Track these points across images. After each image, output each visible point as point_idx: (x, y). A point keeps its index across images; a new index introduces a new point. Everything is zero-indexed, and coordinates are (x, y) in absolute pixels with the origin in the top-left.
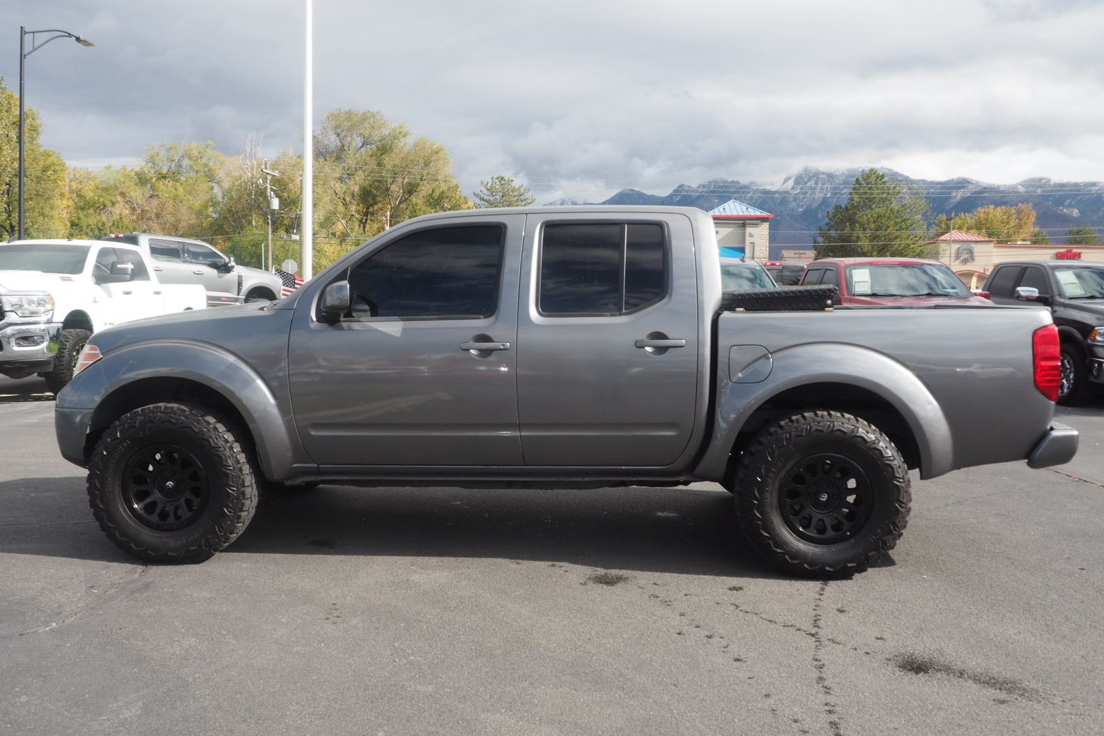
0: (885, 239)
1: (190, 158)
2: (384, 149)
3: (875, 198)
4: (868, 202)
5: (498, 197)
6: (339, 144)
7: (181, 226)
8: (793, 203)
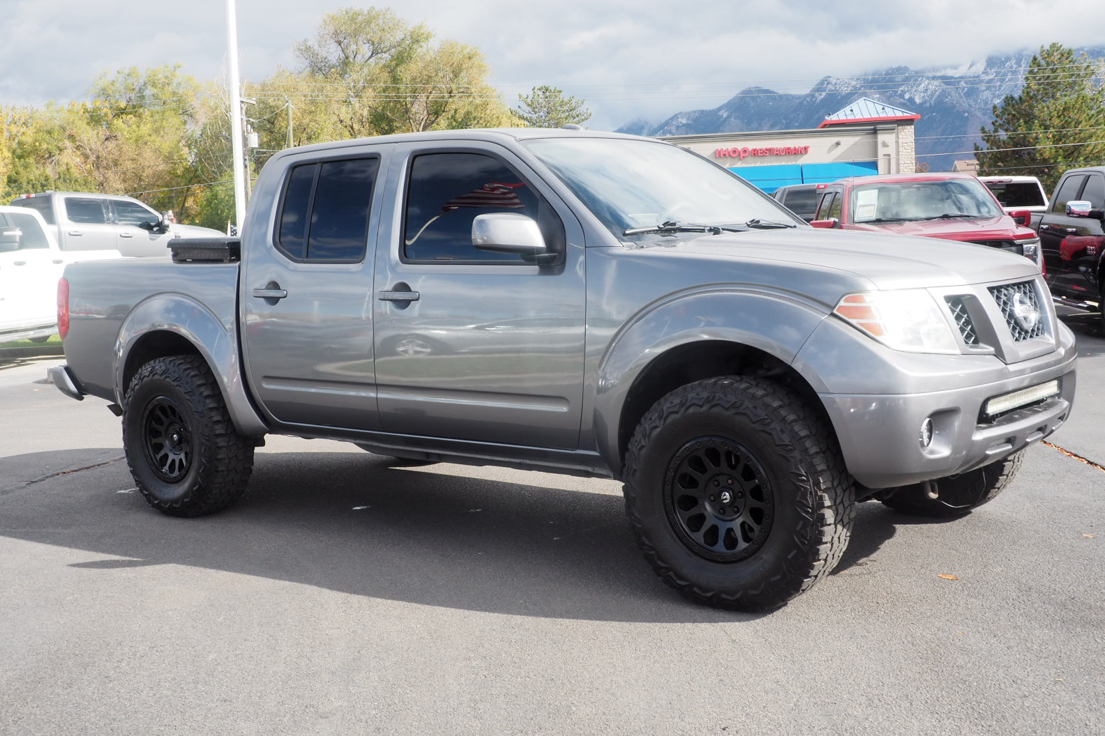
0: (1075, 139)
1: (154, 85)
2: (401, 59)
3: (1059, 83)
4: (1050, 88)
5: (541, 114)
6: (342, 56)
7: (145, 174)
8: (987, 92)
